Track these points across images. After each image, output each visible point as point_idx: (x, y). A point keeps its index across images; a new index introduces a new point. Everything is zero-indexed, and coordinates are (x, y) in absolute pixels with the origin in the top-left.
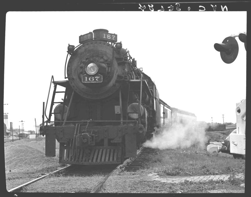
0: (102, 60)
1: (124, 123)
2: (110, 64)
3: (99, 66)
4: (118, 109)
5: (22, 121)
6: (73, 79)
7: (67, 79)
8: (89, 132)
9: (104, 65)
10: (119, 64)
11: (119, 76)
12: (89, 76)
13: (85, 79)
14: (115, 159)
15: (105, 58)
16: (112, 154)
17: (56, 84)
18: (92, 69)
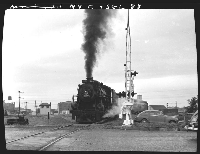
0: (89, 90)
1: (96, 110)
2: (92, 91)
3: (88, 92)
4: (94, 106)
5: (26, 102)
6: (80, 95)
7: (78, 95)
8: (86, 113)
9: (90, 91)
10: (95, 91)
11: (95, 95)
12: (85, 95)
13: (84, 96)
14: (93, 121)
15: (91, 89)
16: (92, 119)
17: (74, 96)
18: (86, 93)
